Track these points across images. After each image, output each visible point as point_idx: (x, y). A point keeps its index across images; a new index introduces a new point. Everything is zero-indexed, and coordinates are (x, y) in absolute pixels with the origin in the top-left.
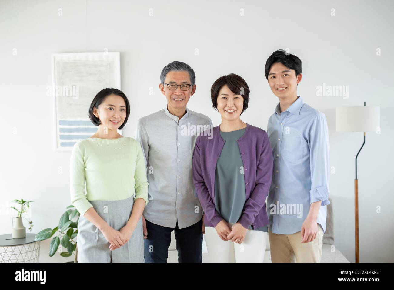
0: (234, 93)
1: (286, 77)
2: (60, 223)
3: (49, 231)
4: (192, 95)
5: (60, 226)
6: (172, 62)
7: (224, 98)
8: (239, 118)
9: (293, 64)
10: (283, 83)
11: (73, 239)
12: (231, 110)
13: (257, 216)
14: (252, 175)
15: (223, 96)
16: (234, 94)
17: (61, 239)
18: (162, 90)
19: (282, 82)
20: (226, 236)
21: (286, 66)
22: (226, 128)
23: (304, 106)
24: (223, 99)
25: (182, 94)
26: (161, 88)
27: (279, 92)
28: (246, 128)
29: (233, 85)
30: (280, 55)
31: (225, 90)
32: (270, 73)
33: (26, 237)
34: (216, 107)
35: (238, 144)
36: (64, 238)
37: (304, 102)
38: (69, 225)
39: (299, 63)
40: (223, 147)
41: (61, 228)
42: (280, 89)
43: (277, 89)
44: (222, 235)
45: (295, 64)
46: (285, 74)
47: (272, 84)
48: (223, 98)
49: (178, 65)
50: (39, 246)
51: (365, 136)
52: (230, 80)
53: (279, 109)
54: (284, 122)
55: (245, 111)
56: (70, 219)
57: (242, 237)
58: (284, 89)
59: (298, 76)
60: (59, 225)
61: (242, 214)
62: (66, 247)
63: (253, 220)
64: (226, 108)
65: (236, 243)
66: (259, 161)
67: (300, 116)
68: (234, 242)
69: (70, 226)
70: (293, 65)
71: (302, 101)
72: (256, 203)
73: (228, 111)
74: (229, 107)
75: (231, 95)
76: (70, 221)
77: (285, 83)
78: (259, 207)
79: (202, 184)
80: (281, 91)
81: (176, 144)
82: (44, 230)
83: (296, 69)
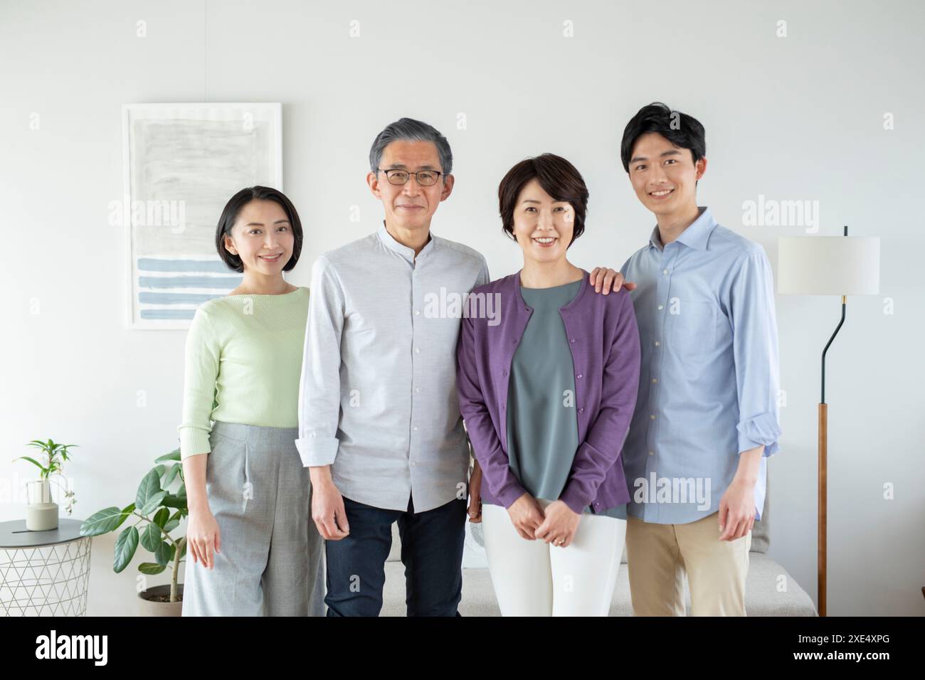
0: (554, 197)
1: (671, 165)
2: (138, 495)
3: (115, 514)
4: (443, 199)
5: (140, 503)
6: (396, 120)
7: (531, 209)
8: (565, 255)
9: (685, 135)
10: (665, 181)
11: (169, 534)
12: (546, 238)
13: (602, 485)
14: (594, 389)
15: (527, 205)
16: (553, 200)
17: (141, 533)
18: (374, 187)
19: (663, 178)
20: (533, 530)
21: (671, 140)
22: (534, 280)
23: (717, 231)
24: (528, 212)
25: (420, 193)
26: (372, 182)
27: (655, 201)
28: (582, 280)
29: (551, 179)
30: (656, 114)
31: (533, 191)
32: (633, 158)
33: (59, 527)
34: (511, 231)
35: (562, 318)
36: (147, 530)
37: (715, 222)
38: (161, 500)
39: (699, 134)
40: (527, 324)
41: (141, 507)
42: (658, 194)
43: (650, 194)
44: (523, 528)
45: (691, 137)
46: (667, 160)
47: (640, 183)
48: (527, 210)
49: (410, 127)
50: (88, 549)
51: (844, 306)
52: (544, 168)
53: (659, 238)
54: (670, 266)
55: (577, 240)
56: (161, 488)
57: (570, 533)
58: (666, 192)
59: (697, 163)
60: (137, 499)
61: (569, 480)
62: (153, 551)
63: (593, 495)
64: (535, 235)
65: (556, 545)
66: (610, 357)
67: (707, 252)
68: (551, 543)
69: (162, 504)
70: (687, 138)
71: (711, 220)
72: (600, 454)
73: (540, 240)
74: (543, 232)
75: (547, 203)
76: (162, 490)
77: (669, 179)
78: (607, 463)
79: (481, 407)
80: (661, 197)
81: (410, 312)
82: (102, 511)
83: (693, 148)
